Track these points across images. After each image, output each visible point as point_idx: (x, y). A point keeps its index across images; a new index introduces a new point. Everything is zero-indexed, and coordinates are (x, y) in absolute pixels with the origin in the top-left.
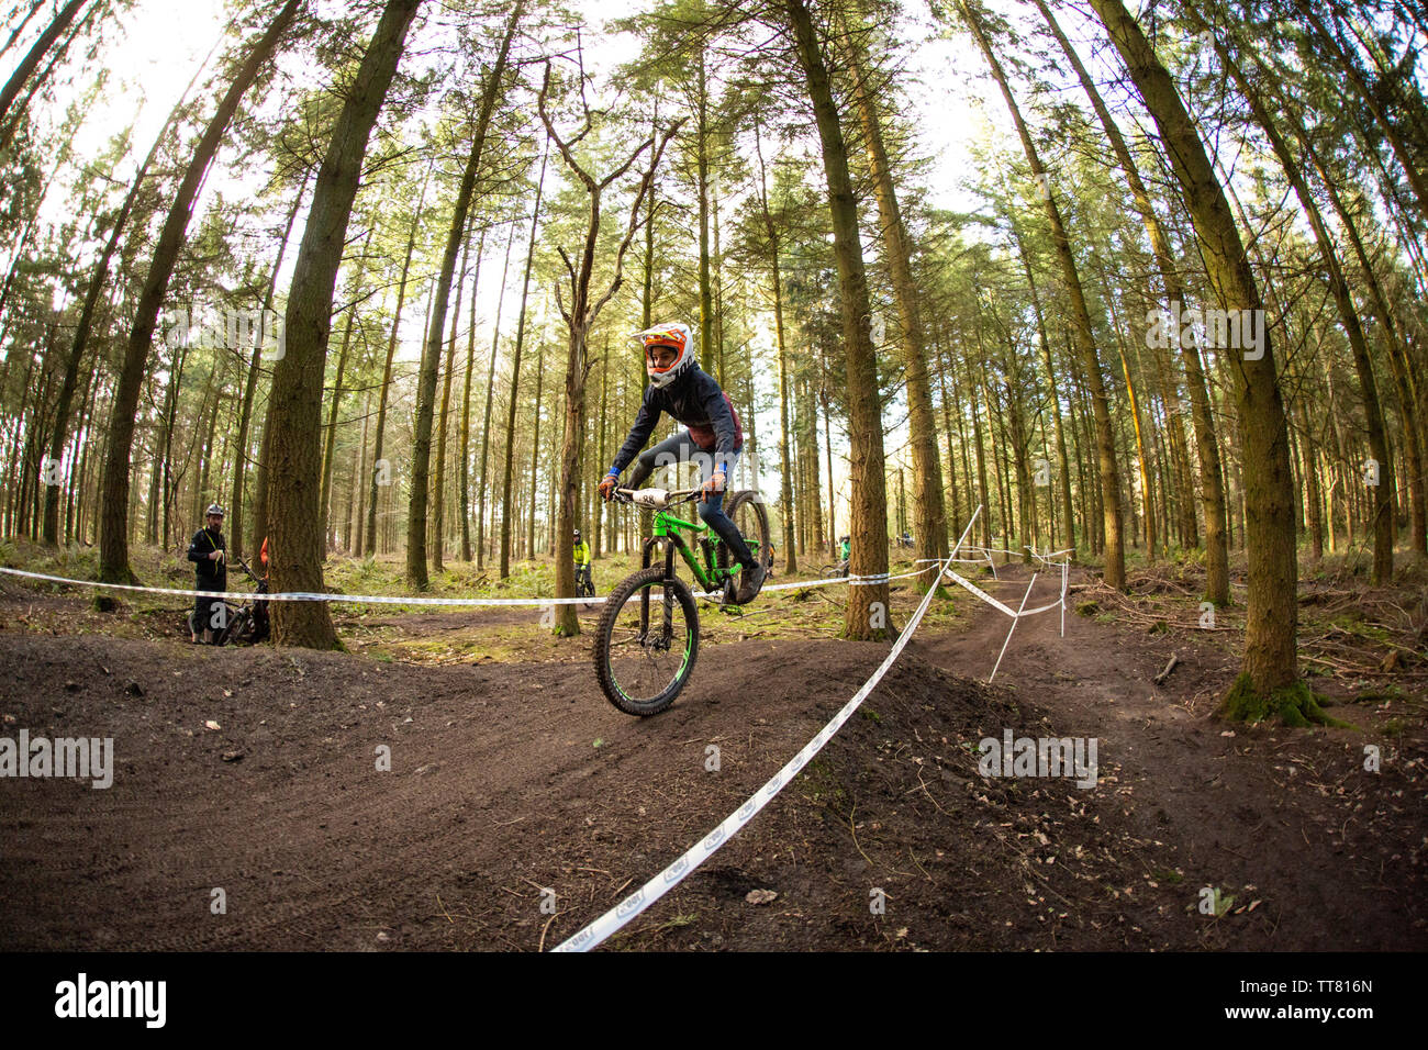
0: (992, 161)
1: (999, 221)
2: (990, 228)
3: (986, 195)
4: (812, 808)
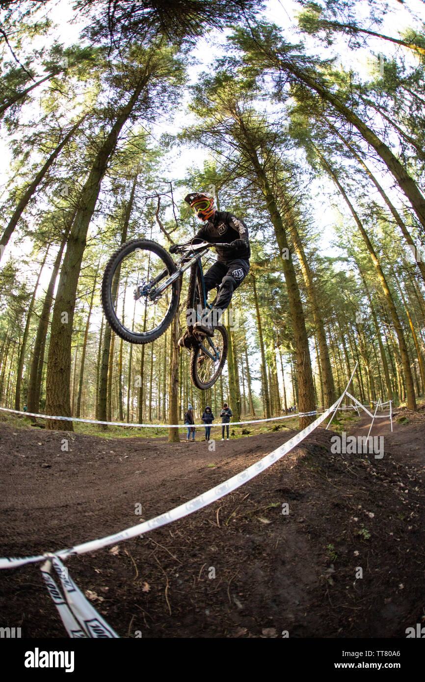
0: (344, 232)
1: (349, 259)
2: (346, 263)
3: (343, 248)
4: (312, 472)
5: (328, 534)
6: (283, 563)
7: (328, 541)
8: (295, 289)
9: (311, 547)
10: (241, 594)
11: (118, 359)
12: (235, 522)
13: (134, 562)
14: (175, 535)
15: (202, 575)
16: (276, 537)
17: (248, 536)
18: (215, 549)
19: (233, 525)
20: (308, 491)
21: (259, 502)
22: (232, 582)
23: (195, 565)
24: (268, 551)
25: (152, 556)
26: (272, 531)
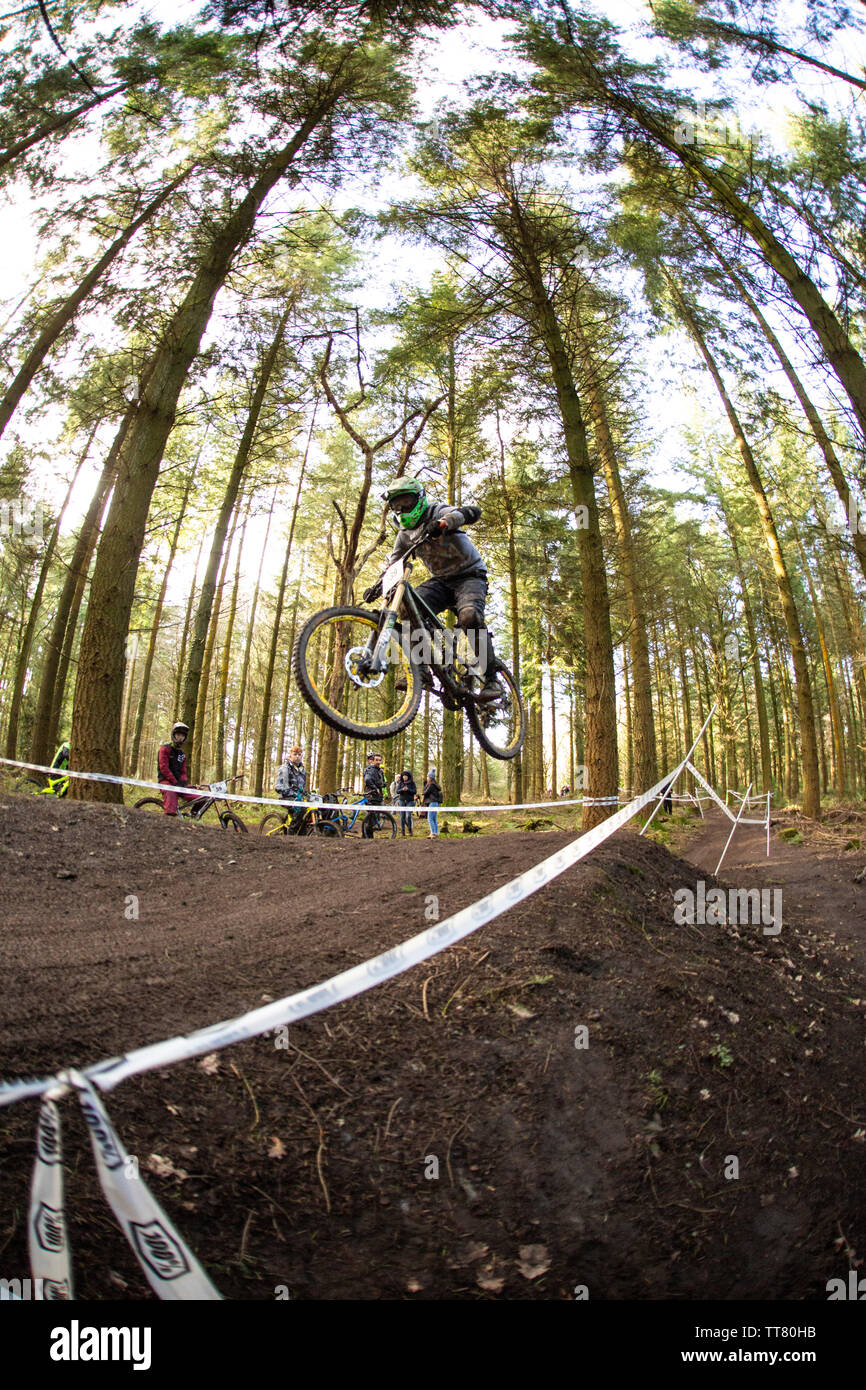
0: (703, 445)
1: (708, 499)
2: (701, 505)
3: (698, 476)
4: (614, 917)
5: (648, 1049)
6: (560, 1104)
7: (649, 1064)
8: (595, 545)
9: (615, 1074)
10: (474, 1168)
11: (221, 662)
12: (460, 1011)
13: (250, 1090)
14: (336, 1033)
15: (392, 1124)
16: (544, 1048)
17: (487, 1042)
18: (419, 1066)
19: (457, 1017)
20: (607, 955)
21: (509, 972)
22: (456, 1141)
23: (377, 1101)
24: (529, 1077)
25: (288, 1079)
26: (536, 1034)
